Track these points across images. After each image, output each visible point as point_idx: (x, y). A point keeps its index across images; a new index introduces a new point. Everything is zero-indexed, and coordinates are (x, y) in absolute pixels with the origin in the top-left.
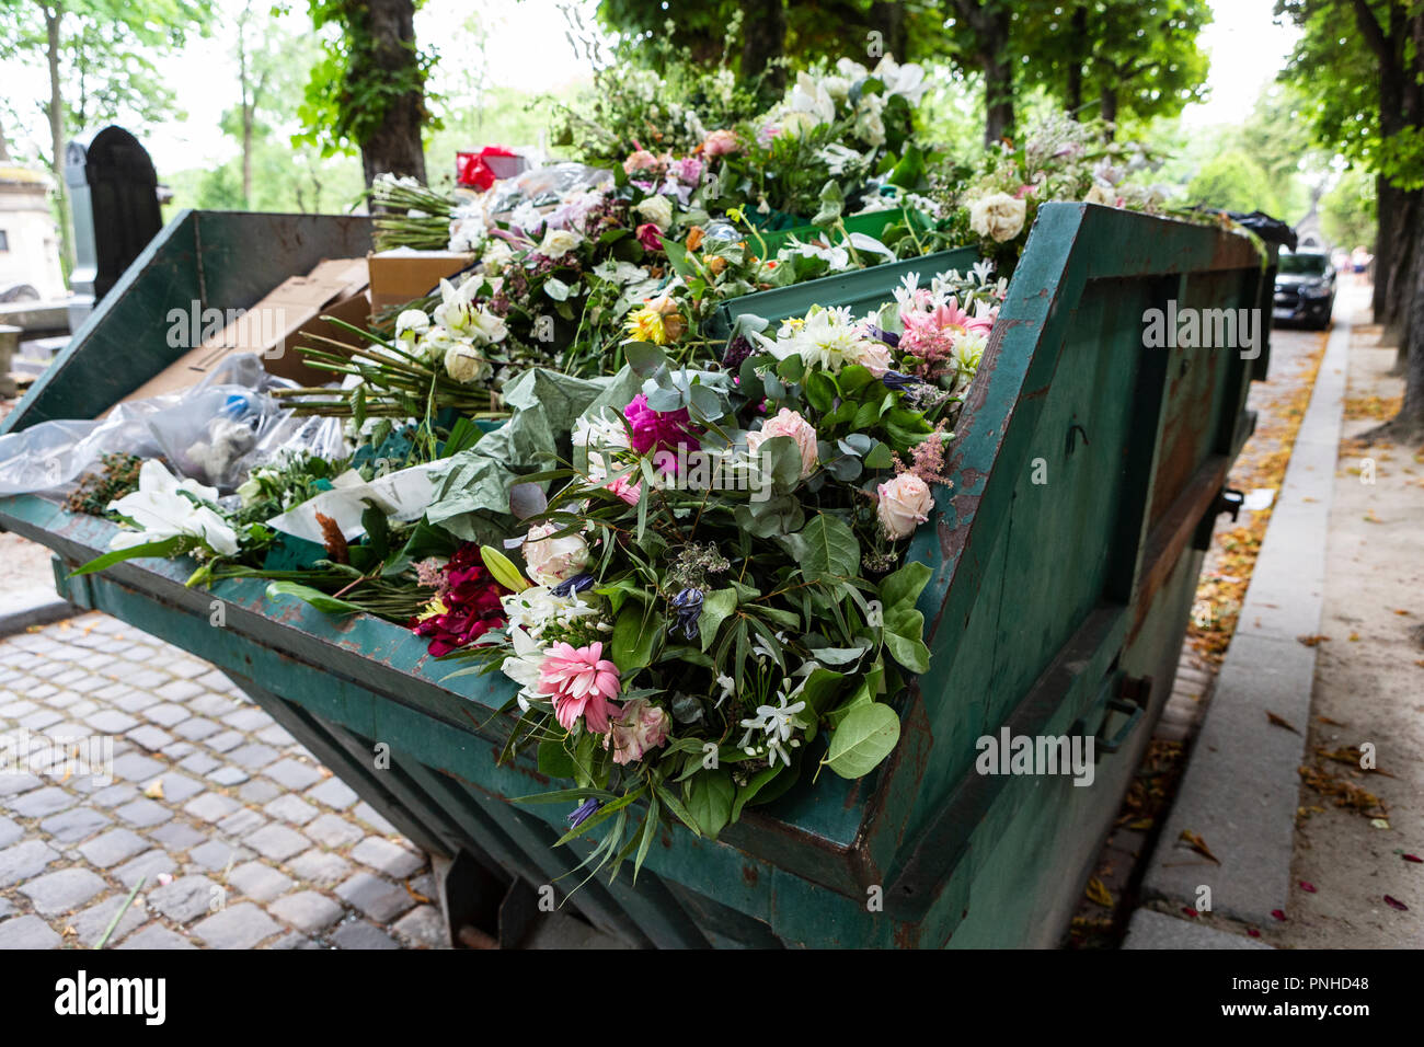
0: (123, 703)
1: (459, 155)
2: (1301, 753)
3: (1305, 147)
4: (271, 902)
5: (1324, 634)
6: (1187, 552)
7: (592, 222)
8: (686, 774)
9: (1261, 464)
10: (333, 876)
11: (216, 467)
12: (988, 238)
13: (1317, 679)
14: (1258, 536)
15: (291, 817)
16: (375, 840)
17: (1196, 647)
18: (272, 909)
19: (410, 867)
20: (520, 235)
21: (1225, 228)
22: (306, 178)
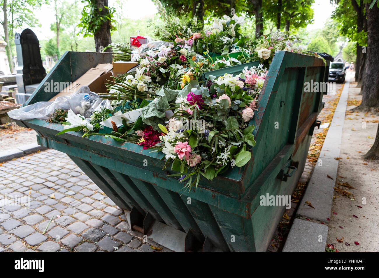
0: (41, 176)
1: (131, 38)
2: (335, 184)
3: (338, 35)
4: (85, 221)
5: (341, 157)
6: (307, 136)
7: (169, 55)
8: (205, 168)
9: (326, 117)
10: (100, 215)
11: (83, 112)
12: (262, 59)
13: (339, 167)
14: (325, 134)
15: (88, 202)
16: (110, 207)
17: (309, 161)
18: (86, 223)
19: (119, 213)
20: (152, 58)
21: (316, 56)
22: (73, 42)
